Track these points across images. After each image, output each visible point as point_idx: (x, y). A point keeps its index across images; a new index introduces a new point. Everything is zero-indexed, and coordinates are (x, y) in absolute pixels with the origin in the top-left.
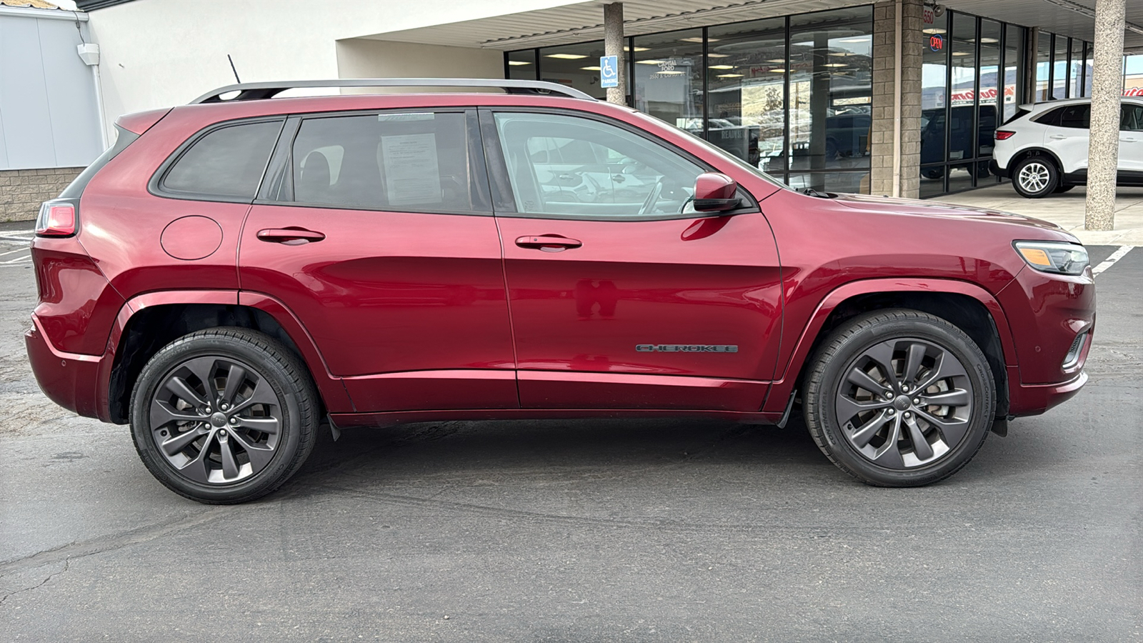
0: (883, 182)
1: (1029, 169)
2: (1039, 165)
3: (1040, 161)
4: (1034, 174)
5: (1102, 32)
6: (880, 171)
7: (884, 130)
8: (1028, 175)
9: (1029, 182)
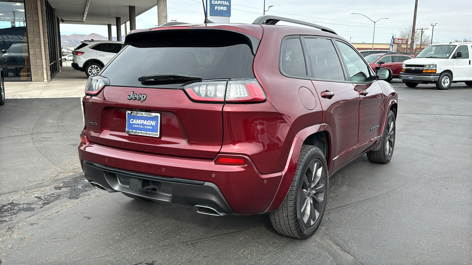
0: (37, 72)
1: (92, 67)
2: (96, 66)
3: (96, 64)
4: (94, 70)
5: (162, 20)
6: (35, 67)
7: (36, 48)
8: (91, 70)
9: (93, 73)
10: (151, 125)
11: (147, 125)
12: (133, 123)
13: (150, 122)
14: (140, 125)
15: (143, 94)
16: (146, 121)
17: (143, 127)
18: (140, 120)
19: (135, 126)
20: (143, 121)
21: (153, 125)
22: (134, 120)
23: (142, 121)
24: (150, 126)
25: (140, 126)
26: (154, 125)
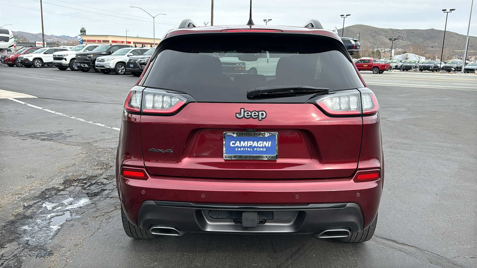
10: (264, 146)
11: (258, 147)
12: (236, 146)
13: (263, 143)
14: (247, 147)
15: (262, 111)
16: (256, 142)
18: (246, 142)
19: (239, 149)
20: (252, 142)
21: (267, 146)
22: (236, 143)
23: (249, 142)
24: (262, 147)
25: (246, 149)
26: (270, 146)
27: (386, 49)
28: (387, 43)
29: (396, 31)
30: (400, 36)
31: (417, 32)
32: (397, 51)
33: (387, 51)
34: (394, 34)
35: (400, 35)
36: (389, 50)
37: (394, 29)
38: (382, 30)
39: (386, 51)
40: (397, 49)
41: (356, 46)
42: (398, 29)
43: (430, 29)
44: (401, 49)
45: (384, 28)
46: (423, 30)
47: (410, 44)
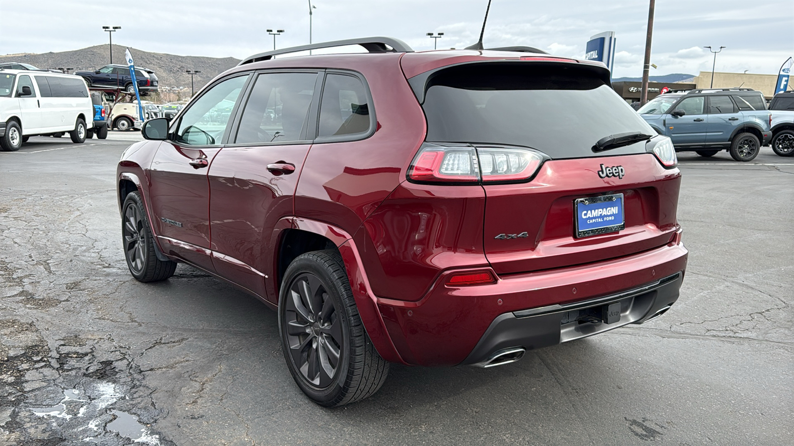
10: (612, 213)
11: (607, 216)
12: (587, 217)
13: (611, 210)
14: (598, 217)
15: (621, 166)
16: (605, 209)
17: (602, 221)
18: (597, 210)
19: (591, 221)
21: (615, 213)
22: (587, 212)
23: (600, 210)
25: (597, 219)
26: (617, 213)
27: (163, 88)
28: (164, 77)
29: (176, 58)
30: (183, 67)
31: (209, 61)
32: (182, 91)
33: (166, 91)
34: (172, 63)
35: (183, 64)
36: (169, 88)
37: (172, 55)
38: (152, 55)
39: (164, 90)
40: (181, 88)
41: (152, 82)
42: (179, 55)
43: (227, 58)
44: (187, 88)
45: (155, 52)
46: (217, 59)
47: (201, 80)
